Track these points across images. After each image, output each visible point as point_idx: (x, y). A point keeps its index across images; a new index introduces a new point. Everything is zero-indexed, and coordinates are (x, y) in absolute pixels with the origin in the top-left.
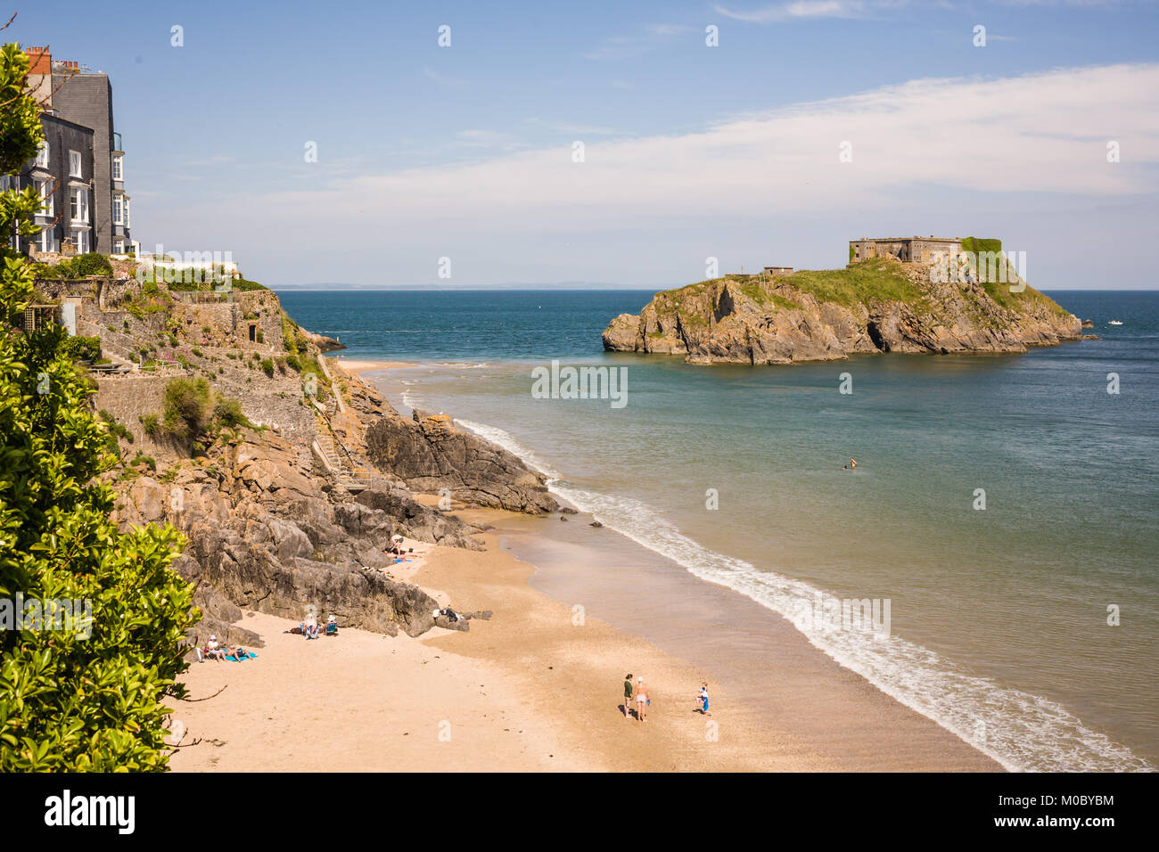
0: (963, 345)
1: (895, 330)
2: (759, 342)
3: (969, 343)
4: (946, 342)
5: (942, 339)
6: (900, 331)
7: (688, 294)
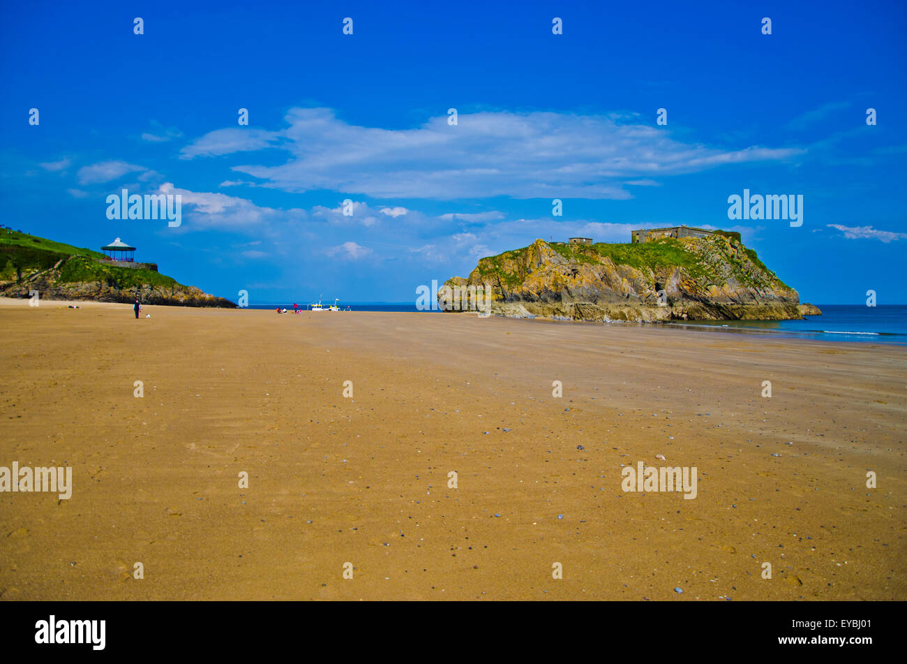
0: (733, 301)
1: (676, 289)
2: (566, 288)
3: (737, 299)
4: (719, 298)
5: (715, 295)
6: (680, 290)
7: (506, 258)
